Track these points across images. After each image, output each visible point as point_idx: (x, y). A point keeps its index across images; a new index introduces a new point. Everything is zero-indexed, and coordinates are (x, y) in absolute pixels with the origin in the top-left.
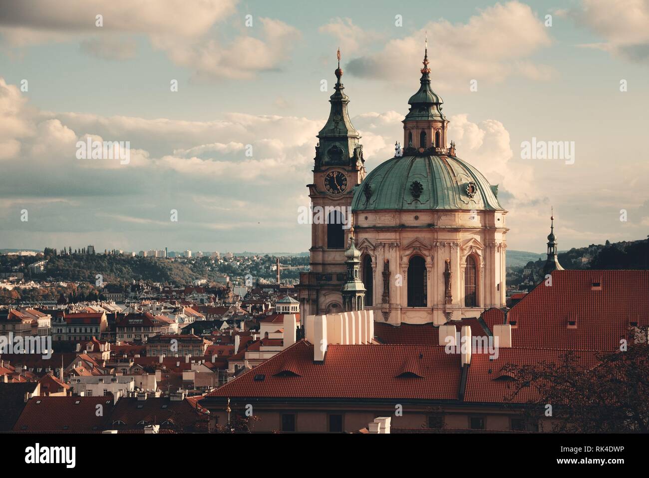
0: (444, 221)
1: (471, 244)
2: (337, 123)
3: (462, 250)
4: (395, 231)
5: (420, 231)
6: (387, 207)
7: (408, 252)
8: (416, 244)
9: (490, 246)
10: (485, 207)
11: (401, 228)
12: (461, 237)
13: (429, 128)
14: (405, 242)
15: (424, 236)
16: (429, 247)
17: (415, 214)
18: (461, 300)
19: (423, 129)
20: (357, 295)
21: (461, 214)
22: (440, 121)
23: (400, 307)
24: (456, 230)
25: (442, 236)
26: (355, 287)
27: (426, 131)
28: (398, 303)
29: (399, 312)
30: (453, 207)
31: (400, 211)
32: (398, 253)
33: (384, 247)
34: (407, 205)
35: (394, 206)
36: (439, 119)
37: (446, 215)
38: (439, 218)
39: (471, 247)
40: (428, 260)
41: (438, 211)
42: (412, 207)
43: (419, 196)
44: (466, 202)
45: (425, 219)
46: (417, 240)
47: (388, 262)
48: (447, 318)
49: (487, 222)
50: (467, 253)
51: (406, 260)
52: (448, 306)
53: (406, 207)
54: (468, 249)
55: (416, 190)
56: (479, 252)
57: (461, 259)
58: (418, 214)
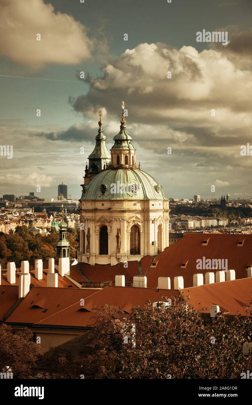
0: (116, 207)
1: (134, 219)
2: (97, 151)
3: (128, 222)
4: (92, 212)
5: (104, 212)
6: (89, 198)
7: (99, 224)
8: (103, 219)
9: (146, 220)
10: (144, 198)
11: (95, 210)
12: (127, 215)
13: (121, 154)
14: (97, 218)
15: (107, 215)
16: (109, 221)
17: (102, 203)
18: (127, 251)
19: (118, 154)
20: (63, 248)
21: (127, 203)
22: (127, 150)
23: (94, 254)
24: (124, 211)
25: (115, 215)
26: (61, 244)
27: (119, 155)
28: (94, 252)
29: (94, 257)
30: (122, 199)
31: (95, 201)
32: (94, 224)
33: (88, 220)
34: (99, 198)
35: (92, 198)
36: (128, 148)
37: (118, 203)
38: (114, 204)
39: (134, 221)
40: (109, 228)
41: (113, 201)
42: (100, 199)
43: (104, 192)
44: (131, 195)
45: (107, 205)
46: (102, 217)
47: (89, 229)
48: (118, 261)
49: (145, 207)
50: (131, 225)
51: (98, 228)
52: (118, 254)
53: (98, 198)
54: (132, 222)
55: (103, 189)
56: (140, 224)
57: (128, 227)
58: (104, 203)
